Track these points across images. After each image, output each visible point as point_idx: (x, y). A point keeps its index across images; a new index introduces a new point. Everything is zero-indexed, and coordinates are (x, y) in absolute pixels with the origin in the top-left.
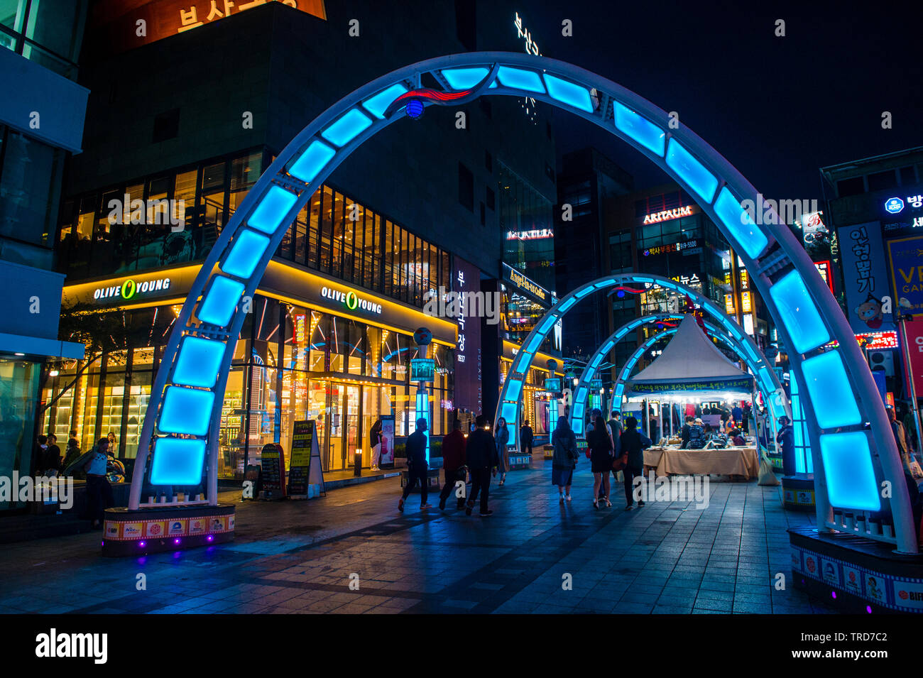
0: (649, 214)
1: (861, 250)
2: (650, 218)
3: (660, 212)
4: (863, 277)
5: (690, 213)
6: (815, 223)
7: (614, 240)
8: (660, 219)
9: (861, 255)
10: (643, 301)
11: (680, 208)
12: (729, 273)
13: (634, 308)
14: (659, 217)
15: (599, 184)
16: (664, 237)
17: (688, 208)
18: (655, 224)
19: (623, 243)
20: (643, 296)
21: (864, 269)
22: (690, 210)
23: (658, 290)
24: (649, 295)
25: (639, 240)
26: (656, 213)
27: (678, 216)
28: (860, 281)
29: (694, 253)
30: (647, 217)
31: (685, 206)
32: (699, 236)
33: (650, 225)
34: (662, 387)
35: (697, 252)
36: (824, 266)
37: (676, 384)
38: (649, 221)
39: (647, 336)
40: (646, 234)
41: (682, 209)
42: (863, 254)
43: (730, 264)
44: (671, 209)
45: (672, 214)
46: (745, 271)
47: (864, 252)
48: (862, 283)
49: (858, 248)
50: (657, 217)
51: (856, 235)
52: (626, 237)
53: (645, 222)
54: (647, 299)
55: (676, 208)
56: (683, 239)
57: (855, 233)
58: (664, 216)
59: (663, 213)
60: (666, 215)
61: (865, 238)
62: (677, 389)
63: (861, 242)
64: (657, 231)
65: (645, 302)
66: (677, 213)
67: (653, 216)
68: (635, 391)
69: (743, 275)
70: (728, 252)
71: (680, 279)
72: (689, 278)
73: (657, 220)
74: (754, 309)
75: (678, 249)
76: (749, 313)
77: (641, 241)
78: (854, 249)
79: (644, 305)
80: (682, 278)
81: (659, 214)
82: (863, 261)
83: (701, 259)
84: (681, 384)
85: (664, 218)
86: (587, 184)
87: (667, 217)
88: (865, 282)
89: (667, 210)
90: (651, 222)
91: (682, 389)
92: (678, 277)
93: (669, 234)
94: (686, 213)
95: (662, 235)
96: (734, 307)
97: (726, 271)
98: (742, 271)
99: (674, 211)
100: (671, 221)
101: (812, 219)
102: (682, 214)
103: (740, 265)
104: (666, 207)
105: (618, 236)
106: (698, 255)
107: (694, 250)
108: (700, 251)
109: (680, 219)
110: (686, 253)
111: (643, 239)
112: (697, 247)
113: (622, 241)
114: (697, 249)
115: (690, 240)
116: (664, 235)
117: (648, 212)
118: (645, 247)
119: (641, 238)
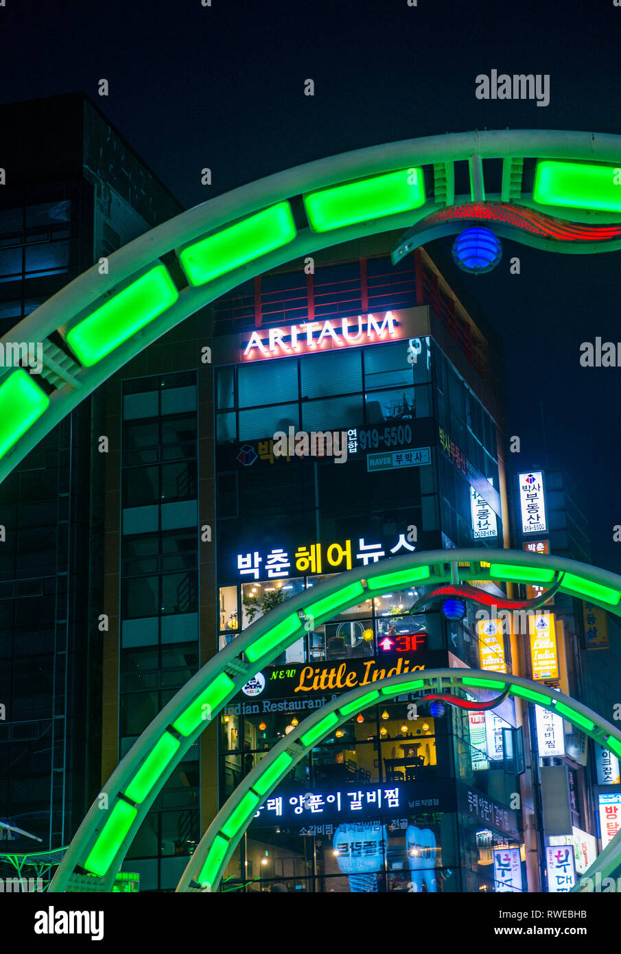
0: (263, 328)
2: (266, 342)
3: (297, 323)
5: (395, 335)
7: (139, 404)
8: (296, 348)
10: (228, 620)
11: (364, 313)
13: (195, 643)
14: (294, 339)
15: (99, 217)
16: (304, 405)
17: (390, 316)
18: (280, 362)
19: (171, 417)
20: (228, 597)
22: (396, 324)
23: (279, 584)
24: (248, 602)
25: (226, 410)
26: (286, 324)
27: (355, 341)
29: (405, 463)
30: (256, 337)
31: (379, 310)
32: (423, 412)
33: (262, 365)
35: (415, 463)
38: (262, 348)
39: (232, 745)
40: (249, 391)
41: (372, 319)
43: (499, 519)
44: (336, 317)
45: (339, 331)
46: (540, 546)
50: (287, 339)
52: (181, 399)
53: (249, 354)
54: (239, 615)
55: (352, 314)
58: (310, 336)
59: (310, 328)
60: (316, 335)
64: (284, 386)
65: (233, 624)
66: (353, 330)
67: (276, 333)
71: (355, 550)
72: (386, 548)
73: (287, 351)
75: (353, 447)
76: (550, 684)
77: (233, 415)
79: (229, 632)
80: (362, 547)
81: (295, 330)
83: (427, 484)
85: (312, 346)
86: (59, 212)
87: (323, 344)
89: (320, 319)
90: (266, 353)
92: (348, 543)
93: (327, 398)
94: (382, 334)
95: (302, 400)
96: (508, 659)
97: (486, 543)
98: (531, 546)
99: (346, 323)
100: (333, 356)
102: (369, 335)
103: (527, 526)
104: (317, 311)
105: (155, 394)
106: (416, 470)
107: (404, 453)
108: (422, 457)
109: (363, 350)
110: (375, 463)
111: (237, 409)
112: (414, 445)
113: (167, 410)
114: (414, 452)
115: (394, 422)
116: (306, 399)
117: (259, 321)
118: (242, 439)
119: (232, 405)
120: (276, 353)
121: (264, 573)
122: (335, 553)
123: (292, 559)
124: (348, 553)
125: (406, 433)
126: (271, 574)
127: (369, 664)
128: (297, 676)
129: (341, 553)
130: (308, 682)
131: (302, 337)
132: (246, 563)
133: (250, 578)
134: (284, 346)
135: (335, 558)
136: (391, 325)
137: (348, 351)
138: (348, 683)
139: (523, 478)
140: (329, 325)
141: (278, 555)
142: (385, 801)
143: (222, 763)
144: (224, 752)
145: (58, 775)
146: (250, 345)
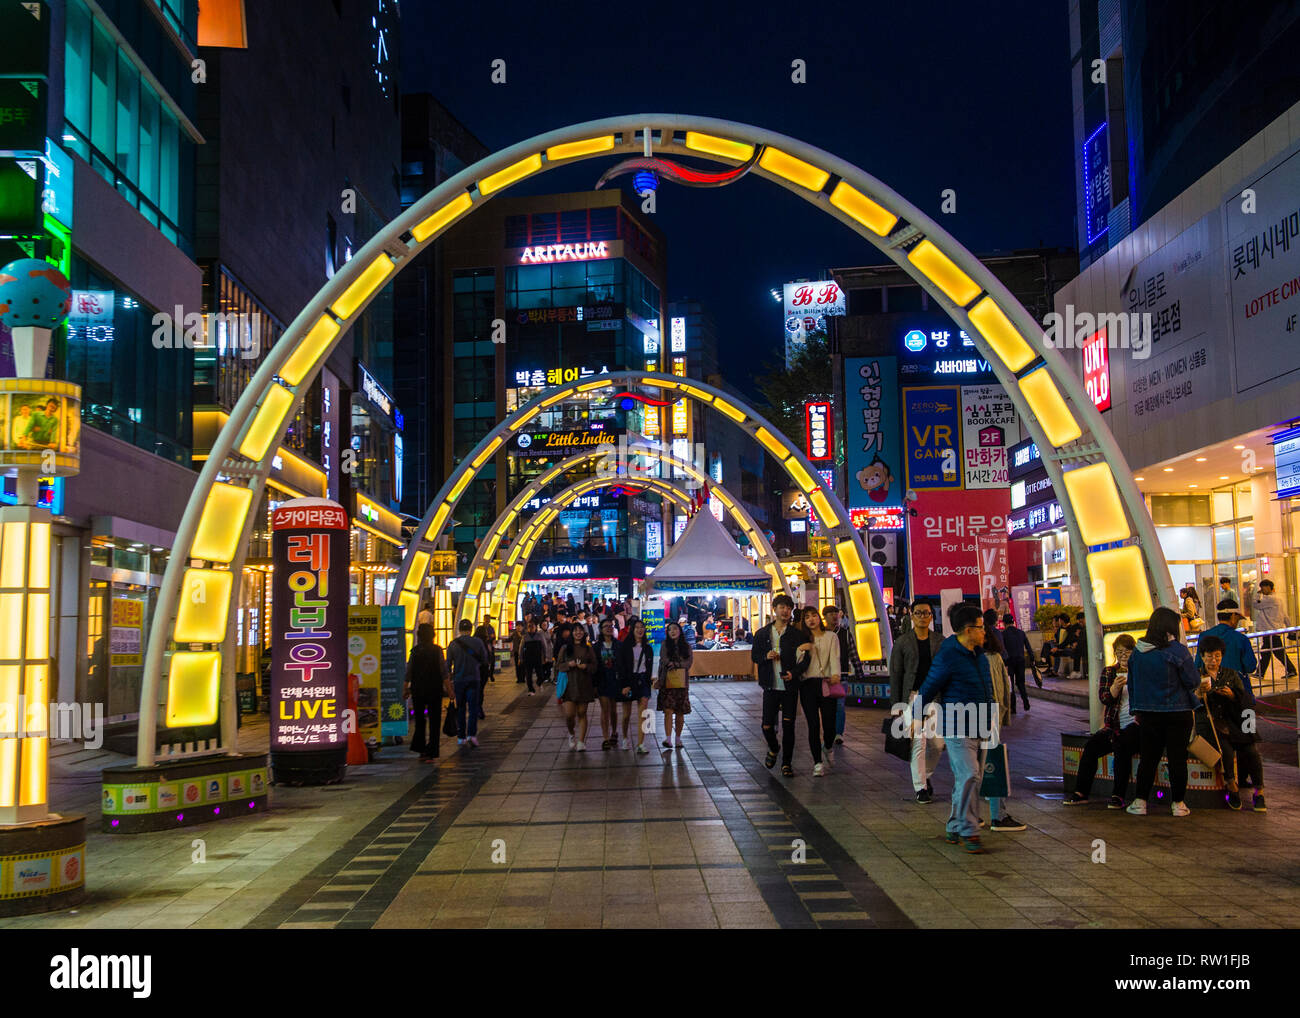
0: (532, 245)
1: (871, 394)
2: (533, 254)
3: (551, 244)
4: (870, 431)
5: (604, 254)
6: (803, 300)
7: (462, 285)
8: (550, 258)
9: (869, 401)
10: (511, 406)
11: (588, 241)
12: (654, 362)
13: (493, 417)
14: (549, 253)
15: (438, 165)
16: (555, 292)
17: (602, 245)
18: (541, 265)
19: (479, 292)
20: (511, 394)
21: (872, 420)
22: (605, 249)
23: (539, 388)
24: (522, 396)
25: (511, 291)
26: (545, 244)
27: (583, 257)
28: (865, 436)
29: (608, 327)
30: (528, 251)
31: (596, 239)
32: (619, 300)
33: (531, 266)
34: (684, 585)
35: (613, 327)
36: (823, 409)
37: (699, 582)
38: (531, 257)
39: (512, 472)
40: (524, 281)
41: (592, 246)
42: (872, 399)
43: (659, 346)
44: (573, 242)
45: (574, 251)
46: (681, 360)
47: (874, 396)
48: (867, 439)
49: (867, 390)
50: (545, 253)
51: (866, 371)
52: (485, 283)
53: (524, 260)
54: (517, 403)
55: (582, 242)
56: (588, 301)
57: (865, 368)
58: (558, 252)
59: (558, 248)
60: (562, 252)
61: (878, 378)
62: (699, 588)
63: (871, 382)
64: (543, 280)
65: (513, 407)
66: (582, 251)
67: (539, 250)
68: (656, 588)
69: (677, 367)
70: (655, 322)
71: (580, 373)
73: (545, 259)
74: (691, 429)
75: (580, 317)
76: (683, 436)
77: (514, 294)
78: (863, 391)
80: (583, 370)
81: (550, 249)
82: (872, 409)
83: (617, 338)
84: (704, 582)
85: (559, 257)
87: (564, 256)
88: (871, 438)
89: (564, 242)
90: (534, 260)
91: (705, 588)
92: (576, 369)
93: (566, 288)
94: (597, 254)
95: (552, 288)
96: (660, 424)
97: (651, 356)
98: (676, 360)
99: (578, 246)
100: (569, 265)
101: (798, 294)
102: (591, 254)
103: (674, 349)
104: (563, 237)
105: (471, 279)
106: (613, 332)
107: (607, 322)
108: (617, 325)
109: (587, 262)
110: (592, 326)
111: (517, 291)
112: (612, 318)
113: (477, 289)
114: (612, 322)
115: (602, 304)
116: (555, 288)
117: (529, 240)
118: (520, 307)
119: (514, 288)
120: (539, 260)
121: (531, 384)
122: (569, 374)
123: (546, 376)
124: (576, 375)
125: (609, 311)
126: (534, 384)
127: (585, 434)
128: (548, 438)
129: (572, 375)
130: (553, 442)
131: (554, 253)
132: (522, 377)
133: (523, 385)
134: (544, 258)
135: (569, 377)
136: (603, 250)
137: (579, 262)
138: (574, 443)
139: (674, 320)
140: (569, 247)
141: (539, 374)
142: (591, 503)
143: (508, 480)
144: (509, 475)
145: (422, 484)
146: (525, 255)
